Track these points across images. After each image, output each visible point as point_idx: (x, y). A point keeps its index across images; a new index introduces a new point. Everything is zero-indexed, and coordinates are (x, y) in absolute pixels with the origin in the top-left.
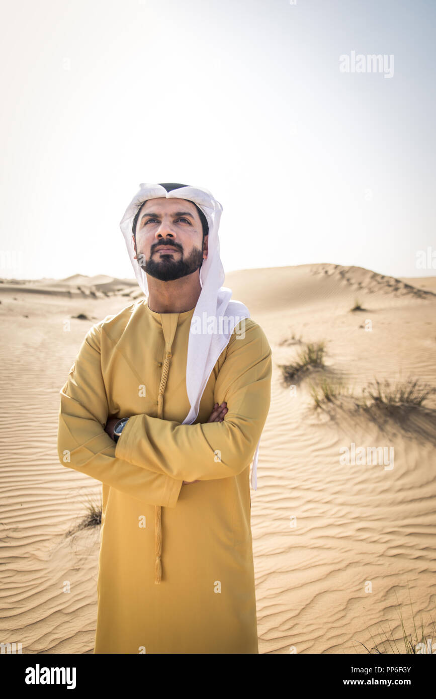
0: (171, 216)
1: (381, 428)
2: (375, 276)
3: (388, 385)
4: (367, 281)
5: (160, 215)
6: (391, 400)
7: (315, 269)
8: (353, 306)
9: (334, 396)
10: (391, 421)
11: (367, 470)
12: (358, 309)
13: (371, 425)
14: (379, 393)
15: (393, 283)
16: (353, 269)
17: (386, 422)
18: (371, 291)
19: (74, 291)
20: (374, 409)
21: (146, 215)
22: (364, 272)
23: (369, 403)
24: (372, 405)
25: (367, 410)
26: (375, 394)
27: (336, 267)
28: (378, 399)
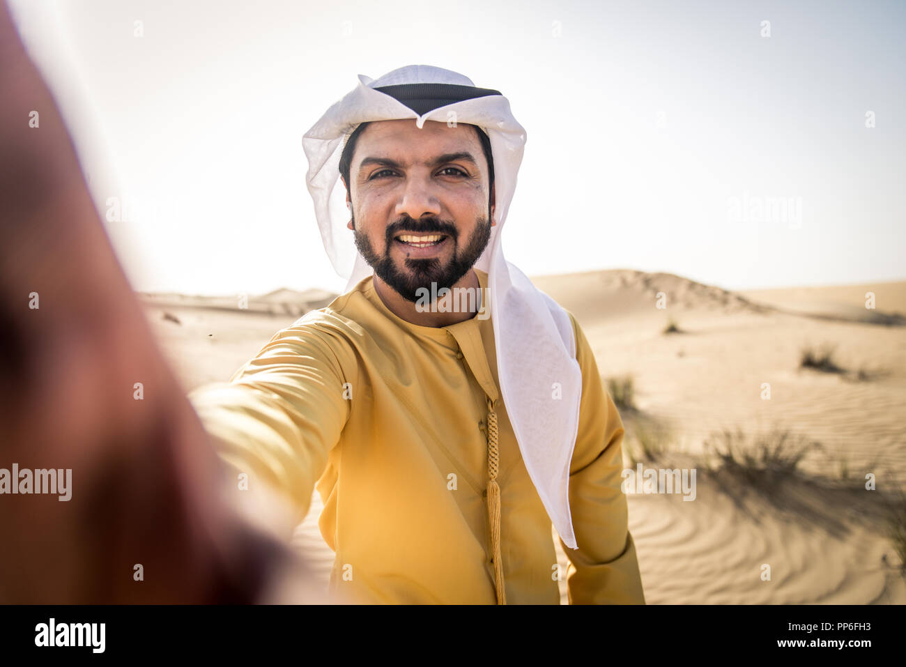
0: (427, 164)
1: (739, 504)
2: (692, 285)
3: (741, 436)
4: (682, 291)
5: (404, 163)
6: (749, 459)
7: (607, 276)
8: (664, 324)
9: (659, 453)
10: (752, 492)
11: (724, 571)
12: (672, 330)
13: (722, 498)
14: (730, 450)
15: (718, 293)
16: (661, 276)
17: (744, 494)
18: (689, 305)
19: (278, 309)
20: (724, 474)
21: (367, 161)
22: (677, 279)
23: (715, 464)
24: (721, 468)
25: (712, 475)
26: (724, 450)
27: (638, 274)
28: (728, 459)
